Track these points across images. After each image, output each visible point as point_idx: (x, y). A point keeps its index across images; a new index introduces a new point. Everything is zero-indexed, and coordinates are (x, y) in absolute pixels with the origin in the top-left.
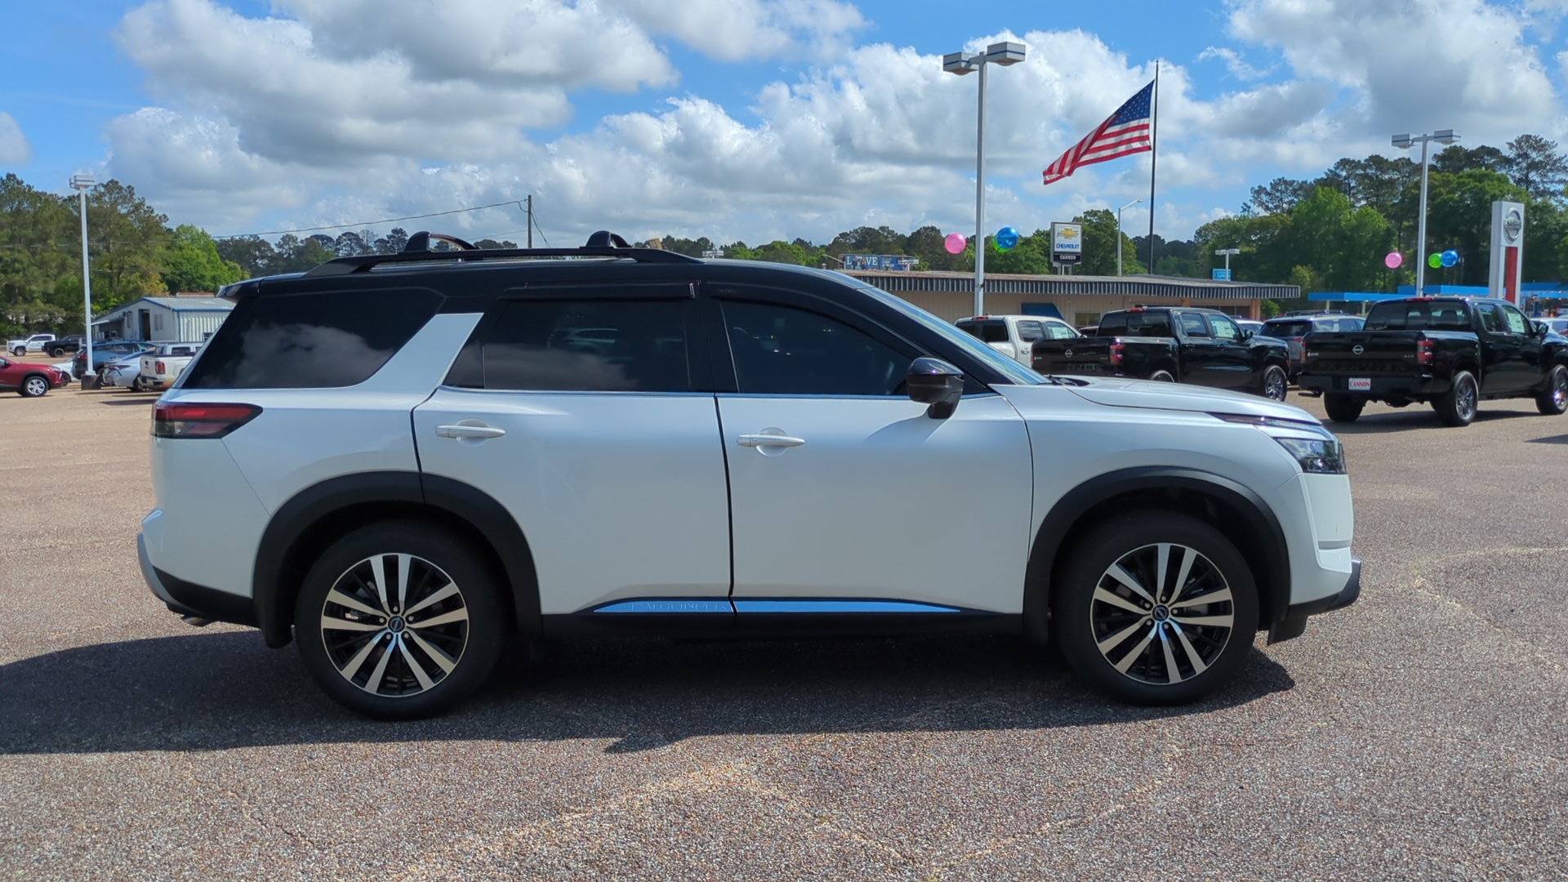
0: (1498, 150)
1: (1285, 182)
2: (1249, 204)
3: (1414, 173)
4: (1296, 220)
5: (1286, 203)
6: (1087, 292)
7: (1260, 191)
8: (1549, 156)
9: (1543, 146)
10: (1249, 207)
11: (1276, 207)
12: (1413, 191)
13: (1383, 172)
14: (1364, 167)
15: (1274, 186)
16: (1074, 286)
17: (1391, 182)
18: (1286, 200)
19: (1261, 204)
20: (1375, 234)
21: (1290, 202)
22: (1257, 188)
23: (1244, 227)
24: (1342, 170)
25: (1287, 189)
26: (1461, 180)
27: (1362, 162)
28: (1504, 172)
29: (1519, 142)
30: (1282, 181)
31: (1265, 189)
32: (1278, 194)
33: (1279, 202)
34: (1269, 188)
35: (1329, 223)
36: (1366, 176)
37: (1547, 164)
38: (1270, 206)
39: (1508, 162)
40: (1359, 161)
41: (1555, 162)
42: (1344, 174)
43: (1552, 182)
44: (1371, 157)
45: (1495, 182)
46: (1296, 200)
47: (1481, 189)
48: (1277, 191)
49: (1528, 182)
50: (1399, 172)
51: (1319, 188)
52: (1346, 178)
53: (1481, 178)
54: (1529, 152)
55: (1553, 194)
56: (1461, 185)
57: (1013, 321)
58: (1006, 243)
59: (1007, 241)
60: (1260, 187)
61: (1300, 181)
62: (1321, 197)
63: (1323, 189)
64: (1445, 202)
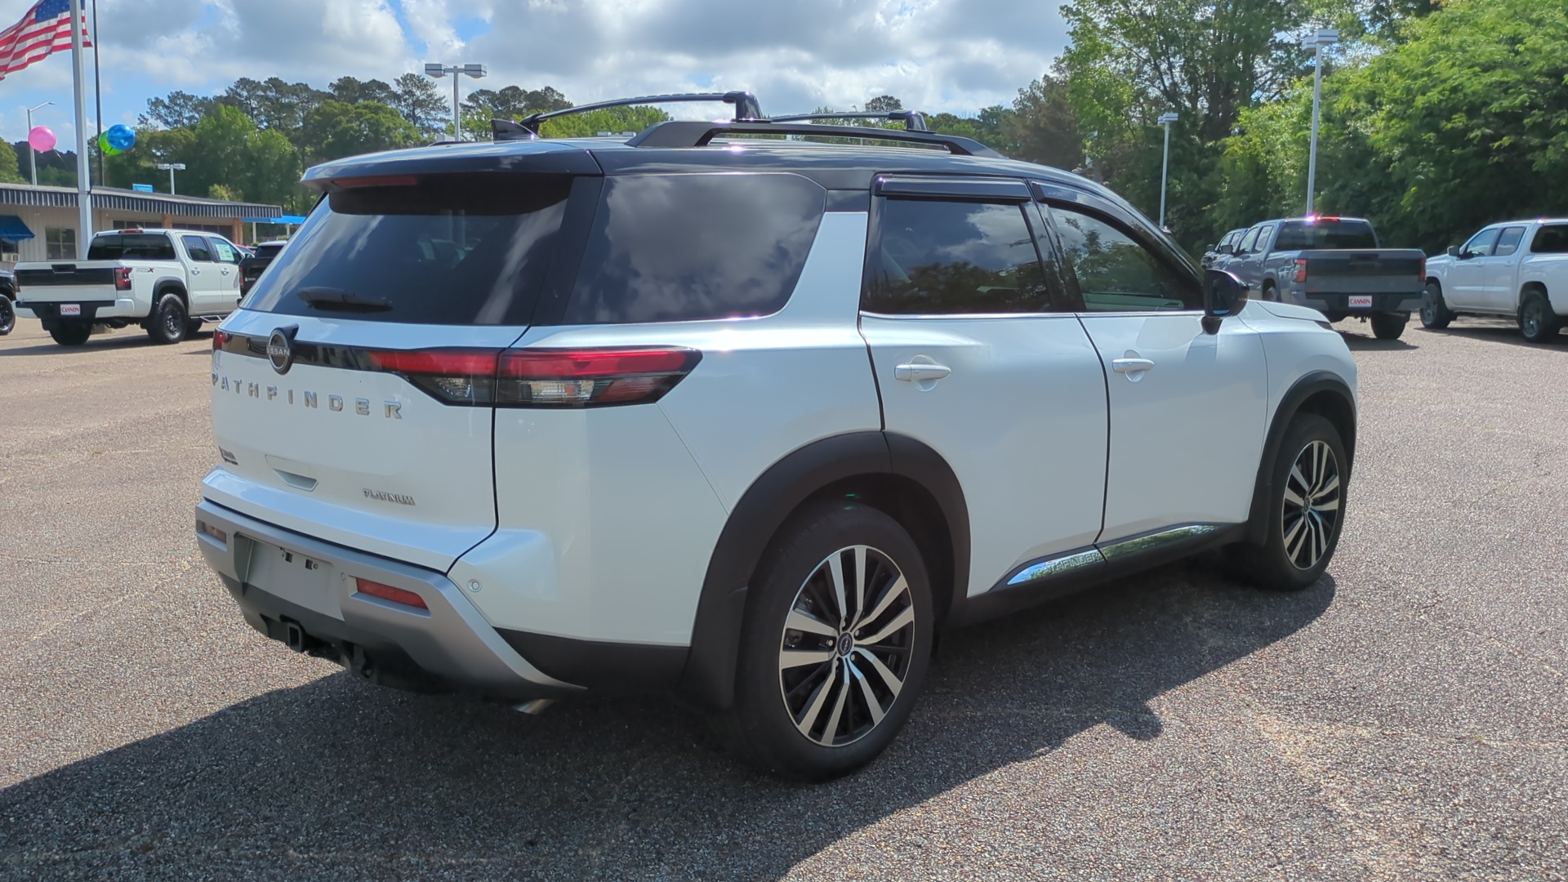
0: (388, 86)
1: (184, 96)
2: (147, 116)
3: (312, 99)
4: (199, 136)
5: (187, 118)
6: (62, 204)
7: (157, 103)
8: (431, 95)
9: (425, 85)
10: (147, 120)
11: (176, 122)
12: (316, 117)
13: (283, 96)
14: (264, 89)
15: (173, 99)
16: (46, 197)
17: (290, 106)
18: (187, 115)
19: (159, 117)
20: (282, 157)
21: (191, 118)
22: (153, 100)
23: (145, 140)
24: (242, 90)
25: (186, 104)
26: (358, 110)
27: (262, 83)
28: (394, 106)
29: (405, 79)
30: (180, 95)
31: (162, 101)
32: (177, 108)
33: (178, 116)
34: (167, 102)
35: (234, 143)
36: (267, 98)
37: (430, 103)
38: (170, 120)
39: (396, 97)
40: (259, 83)
41: (436, 101)
42: (245, 94)
43: (435, 120)
44: (270, 79)
45: (389, 116)
46: (197, 116)
47: (377, 120)
48: (176, 104)
49: (416, 119)
50: (298, 96)
51: (222, 106)
52: (247, 99)
53: (376, 110)
54: (414, 90)
55: (436, 131)
56: (359, 116)
57: (176, 236)
58: (120, 143)
59: (122, 141)
60: (157, 99)
61: (200, 98)
62: (224, 115)
63: (226, 108)
64: (346, 131)
